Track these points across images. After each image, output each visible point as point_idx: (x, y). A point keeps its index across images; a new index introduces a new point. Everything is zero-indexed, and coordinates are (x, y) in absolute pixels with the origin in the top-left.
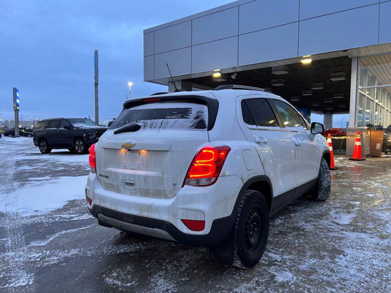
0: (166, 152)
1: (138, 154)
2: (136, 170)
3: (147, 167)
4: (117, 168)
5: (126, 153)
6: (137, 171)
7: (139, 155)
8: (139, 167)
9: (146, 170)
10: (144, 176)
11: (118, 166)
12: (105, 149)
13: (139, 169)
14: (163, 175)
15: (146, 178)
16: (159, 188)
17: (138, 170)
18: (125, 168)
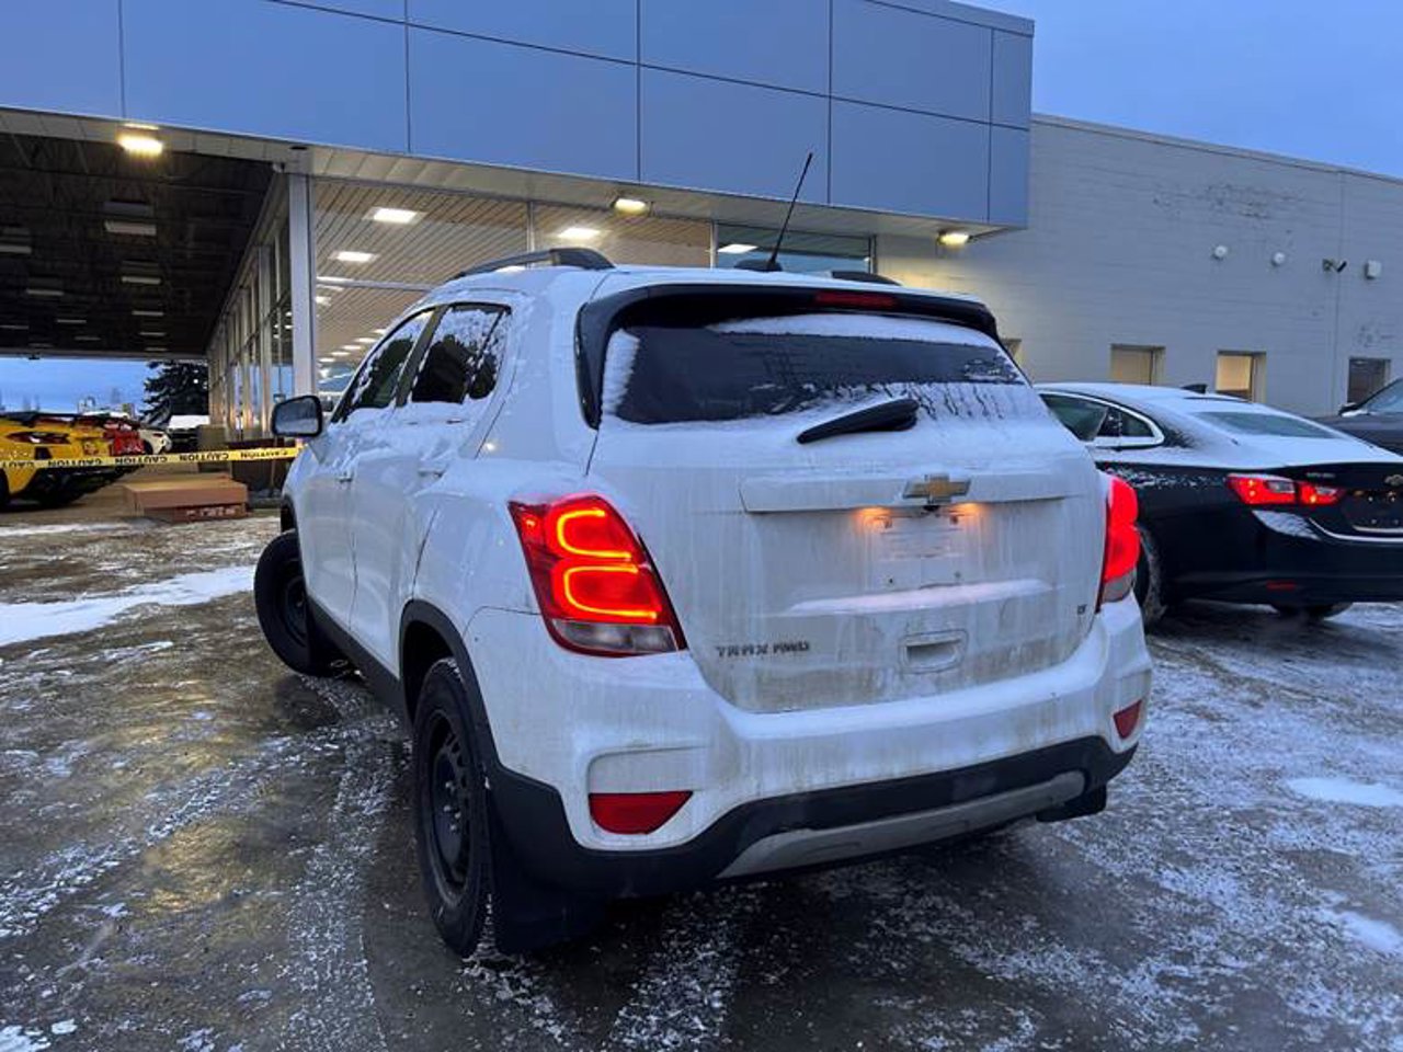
0: (1055, 503)
1: (948, 520)
2: (950, 585)
3: (991, 569)
4: (850, 596)
5: (888, 525)
6: (954, 588)
7: (953, 526)
8: (958, 575)
9: (989, 581)
10: (997, 602)
11: (858, 582)
12: (759, 517)
13: (957, 580)
14: (1054, 584)
15: (1006, 606)
16: (1041, 636)
17: (957, 584)
18: (892, 585)
